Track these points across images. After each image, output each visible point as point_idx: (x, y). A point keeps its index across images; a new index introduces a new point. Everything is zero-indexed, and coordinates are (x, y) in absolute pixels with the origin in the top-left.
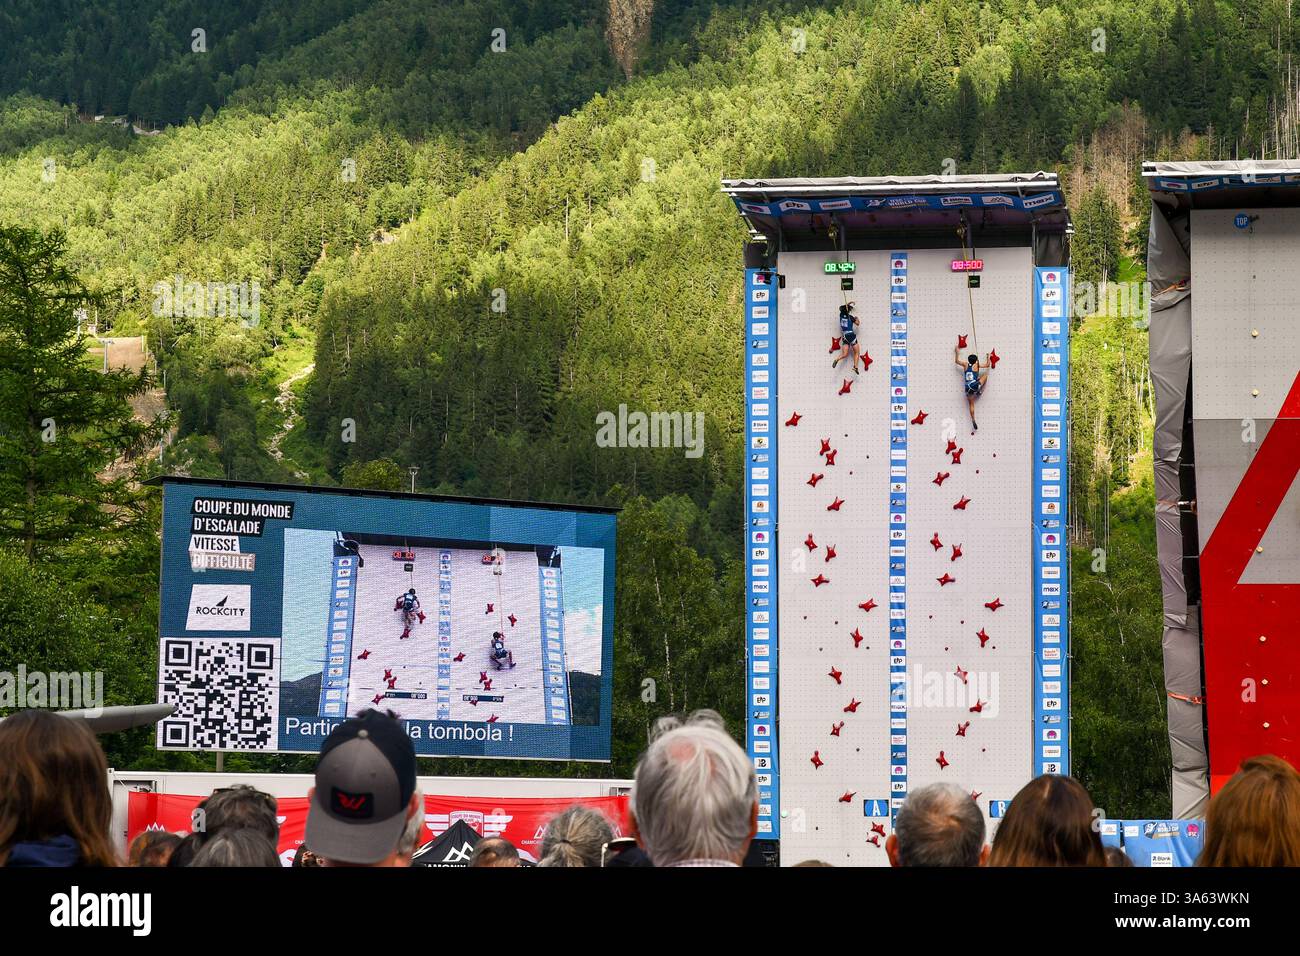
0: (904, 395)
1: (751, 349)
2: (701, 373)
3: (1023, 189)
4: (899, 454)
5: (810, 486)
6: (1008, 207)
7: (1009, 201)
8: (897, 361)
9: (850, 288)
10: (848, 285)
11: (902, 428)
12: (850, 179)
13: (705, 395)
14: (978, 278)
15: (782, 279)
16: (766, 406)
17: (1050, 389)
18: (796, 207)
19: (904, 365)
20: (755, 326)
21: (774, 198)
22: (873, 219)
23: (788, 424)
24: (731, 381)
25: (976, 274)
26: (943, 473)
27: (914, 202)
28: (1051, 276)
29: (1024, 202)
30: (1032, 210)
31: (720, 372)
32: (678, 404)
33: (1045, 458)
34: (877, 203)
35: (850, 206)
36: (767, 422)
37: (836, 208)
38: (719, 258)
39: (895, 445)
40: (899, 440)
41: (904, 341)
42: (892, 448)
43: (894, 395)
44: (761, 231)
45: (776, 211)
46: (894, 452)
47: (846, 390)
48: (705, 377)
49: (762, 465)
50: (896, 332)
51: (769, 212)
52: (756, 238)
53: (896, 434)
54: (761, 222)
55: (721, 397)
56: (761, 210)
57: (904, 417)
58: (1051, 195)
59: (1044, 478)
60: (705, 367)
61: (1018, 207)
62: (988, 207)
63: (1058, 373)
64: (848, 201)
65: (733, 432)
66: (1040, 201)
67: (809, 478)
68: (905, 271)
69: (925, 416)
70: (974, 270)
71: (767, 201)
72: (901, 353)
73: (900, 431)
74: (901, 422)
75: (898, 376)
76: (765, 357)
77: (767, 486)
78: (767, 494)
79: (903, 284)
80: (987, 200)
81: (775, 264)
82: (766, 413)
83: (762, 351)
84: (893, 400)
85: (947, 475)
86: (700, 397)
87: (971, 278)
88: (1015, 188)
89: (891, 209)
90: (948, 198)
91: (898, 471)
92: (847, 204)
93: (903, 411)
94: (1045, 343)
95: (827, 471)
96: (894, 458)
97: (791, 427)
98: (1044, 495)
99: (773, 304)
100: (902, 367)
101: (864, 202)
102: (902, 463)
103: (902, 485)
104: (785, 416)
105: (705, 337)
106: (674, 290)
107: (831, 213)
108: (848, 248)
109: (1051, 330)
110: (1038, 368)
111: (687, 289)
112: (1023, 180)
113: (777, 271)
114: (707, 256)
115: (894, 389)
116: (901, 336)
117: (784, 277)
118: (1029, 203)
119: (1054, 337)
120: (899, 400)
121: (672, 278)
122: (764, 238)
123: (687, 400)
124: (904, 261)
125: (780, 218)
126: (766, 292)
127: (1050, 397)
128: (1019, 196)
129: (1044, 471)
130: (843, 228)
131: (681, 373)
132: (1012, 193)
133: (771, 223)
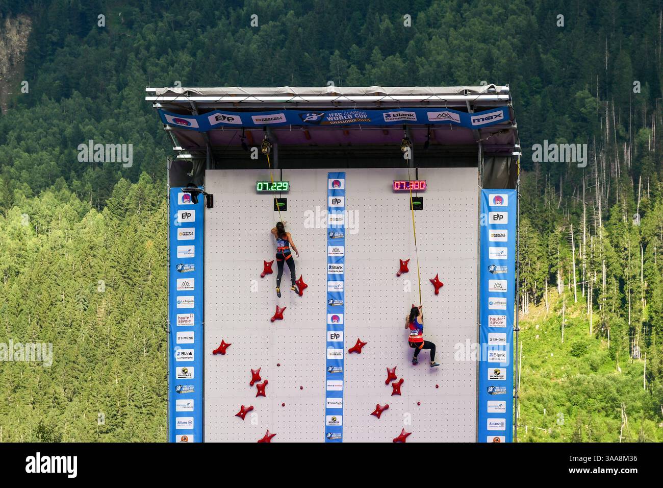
0: (341, 322)
1: (176, 273)
2: (72, 379)
3: (472, 102)
4: (335, 385)
5: (239, 419)
6: (455, 124)
7: (456, 117)
8: (333, 287)
9: (284, 208)
10: (281, 205)
11: (339, 357)
12: (287, 89)
13: (75, 399)
14: (421, 200)
15: (210, 198)
16: (191, 334)
17: (496, 317)
18: (226, 121)
19: (341, 290)
20: (180, 248)
21: (203, 109)
22: (308, 136)
23: (215, 353)
24: (100, 386)
25: (419, 195)
26: (383, 405)
27: (354, 117)
28: (498, 199)
29: (473, 118)
30: (479, 128)
31: (89, 378)
32: (49, 407)
33: (491, 389)
34: (315, 117)
35: (284, 120)
36: (192, 351)
37: (271, 122)
38: (89, 275)
39: (331, 375)
40: (336, 370)
41: (342, 265)
42: (327, 379)
43: (330, 322)
44: (187, 149)
45: (204, 124)
46: (329, 382)
47: (278, 316)
48: (76, 383)
49: (187, 396)
50: (333, 255)
51: (197, 126)
52: (182, 156)
53: (331, 364)
54: (188, 138)
55: (90, 401)
56: (188, 123)
57: (340, 345)
58: (501, 112)
59: (490, 410)
60: (76, 373)
61: (465, 123)
62: (433, 124)
63: (504, 300)
64: (282, 115)
65: (101, 432)
66: (488, 118)
67: (238, 410)
68: (343, 191)
69: (363, 344)
70: (417, 191)
71: (195, 113)
72: (338, 278)
73: (336, 360)
74: (338, 351)
75: (335, 303)
76: (191, 282)
77: (192, 419)
78: (191, 427)
79: (341, 205)
80: (432, 116)
81: (202, 183)
82: (192, 341)
83: (189, 275)
84: (329, 328)
85: (387, 407)
86: (71, 400)
87: (415, 199)
88: (464, 102)
89: (329, 125)
90: (391, 113)
91: (334, 403)
92: (281, 118)
93: (340, 339)
94: (492, 268)
95: (258, 402)
96: (329, 389)
97: (219, 356)
98: (489, 428)
99: (200, 225)
100: (339, 293)
101: (300, 116)
102: (339, 394)
103: (339, 418)
104: (212, 344)
105: (76, 346)
106: (46, 304)
107: (264, 127)
108: (281, 167)
109: (498, 255)
110: (484, 295)
111: (59, 303)
112: (473, 93)
113: (204, 188)
114: (78, 273)
115: (330, 316)
116: (338, 260)
117: (212, 196)
118: (477, 120)
119: (501, 262)
120: (336, 328)
121: (44, 293)
122: (189, 156)
123: (58, 404)
124: (342, 181)
125: (208, 133)
126: (193, 212)
127: (497, 325)
128: (467, 112)
129: (490, 403)
130: (276, 145)
131: (53, 379)
132: (459, 107)
133: (198, 138)
